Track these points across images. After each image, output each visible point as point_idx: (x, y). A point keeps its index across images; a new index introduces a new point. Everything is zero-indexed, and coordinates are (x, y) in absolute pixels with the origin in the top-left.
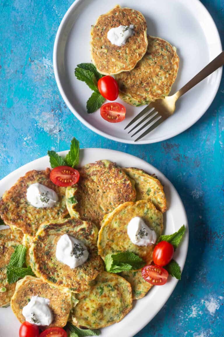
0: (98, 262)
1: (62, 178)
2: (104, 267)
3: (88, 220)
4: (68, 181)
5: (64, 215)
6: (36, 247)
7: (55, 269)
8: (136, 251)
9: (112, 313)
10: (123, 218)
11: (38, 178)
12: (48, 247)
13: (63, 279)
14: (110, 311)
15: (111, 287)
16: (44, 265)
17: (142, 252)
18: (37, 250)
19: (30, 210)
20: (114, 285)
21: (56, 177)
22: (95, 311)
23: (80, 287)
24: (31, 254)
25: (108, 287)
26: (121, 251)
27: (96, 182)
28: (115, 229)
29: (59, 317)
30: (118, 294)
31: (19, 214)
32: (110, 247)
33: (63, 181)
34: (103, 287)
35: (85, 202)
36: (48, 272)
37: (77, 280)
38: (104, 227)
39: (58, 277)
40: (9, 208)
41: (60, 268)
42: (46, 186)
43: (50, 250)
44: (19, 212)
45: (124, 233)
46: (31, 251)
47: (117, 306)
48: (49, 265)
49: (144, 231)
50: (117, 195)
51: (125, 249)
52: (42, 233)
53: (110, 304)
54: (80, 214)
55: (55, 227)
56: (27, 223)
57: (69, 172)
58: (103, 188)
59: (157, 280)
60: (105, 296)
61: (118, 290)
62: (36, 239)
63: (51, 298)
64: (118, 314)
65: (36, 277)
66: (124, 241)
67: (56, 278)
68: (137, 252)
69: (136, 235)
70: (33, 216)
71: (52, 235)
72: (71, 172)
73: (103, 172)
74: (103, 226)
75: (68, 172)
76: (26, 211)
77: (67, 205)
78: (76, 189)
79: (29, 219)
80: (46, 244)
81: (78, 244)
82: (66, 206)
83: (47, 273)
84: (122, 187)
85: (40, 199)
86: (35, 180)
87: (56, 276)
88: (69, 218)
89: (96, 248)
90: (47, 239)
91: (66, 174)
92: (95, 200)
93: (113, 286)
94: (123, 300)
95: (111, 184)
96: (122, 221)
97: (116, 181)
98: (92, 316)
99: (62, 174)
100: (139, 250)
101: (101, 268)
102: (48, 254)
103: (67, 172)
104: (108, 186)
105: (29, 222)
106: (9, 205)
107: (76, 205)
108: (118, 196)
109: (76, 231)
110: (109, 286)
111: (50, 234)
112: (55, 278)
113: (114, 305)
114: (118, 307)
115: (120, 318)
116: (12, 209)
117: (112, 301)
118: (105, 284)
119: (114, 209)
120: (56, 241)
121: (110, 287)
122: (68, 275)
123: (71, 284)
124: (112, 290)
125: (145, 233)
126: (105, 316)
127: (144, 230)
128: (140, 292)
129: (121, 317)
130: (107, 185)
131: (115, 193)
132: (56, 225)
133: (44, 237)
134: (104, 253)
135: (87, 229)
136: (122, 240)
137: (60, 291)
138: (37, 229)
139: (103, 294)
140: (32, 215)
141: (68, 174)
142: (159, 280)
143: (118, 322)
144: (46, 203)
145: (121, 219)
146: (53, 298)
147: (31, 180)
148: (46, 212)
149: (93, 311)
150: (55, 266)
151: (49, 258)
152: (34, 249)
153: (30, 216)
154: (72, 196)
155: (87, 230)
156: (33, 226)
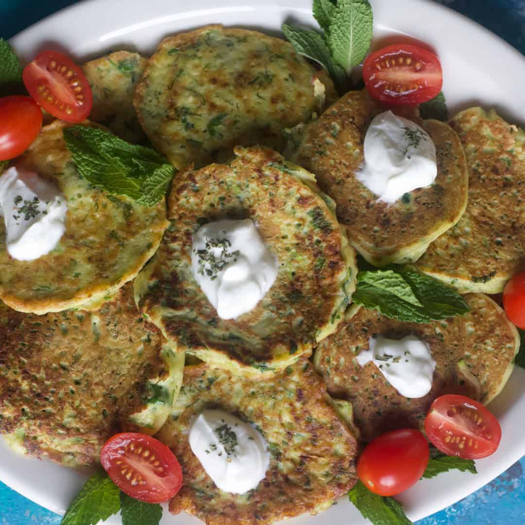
0: (183, 200)
1: (151, 466)
2: (174, 180)
3: (146, 322)
4: (140, 450)
5: (199, 370)
6: (316, 327)
7: (298, 244)
8: (72, 174)
9: (219, 56)
10: (52, 275)
11: (213, 501)
12: (285, 309)
13: (293, 208)
14: (223, 65)
15: (184, 121)
16: (319, 270)
17: (57, 164)
18: (318, 319)
19: (277, 433)
20: (176, 123)
21: (164, 479)
22: (261, 84)
23: (262, 163)
24: (338, 317)
25: (193, 125)
26: (108, 197)
27: (72, 407)
28: (90, 260)
29: (356, 117)
30: (176, 94)
31: (311, 439)
32: (129, 224)
33: (153, 458)
34: (205, 131)
35: (129, 372)
36: (320, 245)
37: (258, 185)
38: (113, 283)
39: (301, 219)
40: (327, 469)
41: (285, 241)
42: (203, 470)
43: (286, 299)
44: (309, 442)
45: (72, 237)
46: (333, 323)
47: (196, 67)
48: (310, 262)
49: (19, 212)
50: (37, 343)
51: (94, 197)
52: (280, 356)
53: (214, 81)
54: (158, 348)
55: (238, 350)
56: (303, 404)
57: (123, 472)
58: (61, 380)
59: (60, 72)
60: (213, 106)
61: (172, 106)
62: (304, 349)
63: (348, 176)
64: (208, 44)
65: (356, 251)
66: (86, 216)
67: (309, 219)
68: (67, 172)
69: (45, 213)
70: (278, 412)
71: (256, 335)
72: (119, 468)
73: (38, 422)
74: (116, 285)
75: (126, 473)
76: (289, 434)
77: (178, 390)
78: (132, 416)
79: (293, 411)
80: (285, 323)
81: (205, 273)
82: (182, 389)
83: (324, 245)
84: (11, 356)
85: (236, 444)
86: (224, 503)
87: (307, 223)
88: (192, 354)
89: (165, 238)
90: (276, 333)
91: (135, 473)
92: (99, 361)
93: (177, 120)
94: (174, 71)
95: (35, 379)
96: (61, 269)
97: (16, 381)
98: (274, 76)
99: (144, 479)
100: (62, 174)
101: (182, 183)
102: (293, 292)
103: (128, 476)
104: (47, 379)
105: (298, 405)
106: (327, 475)
107: (155, 378)
108: (35, 339)
109: (192, 310)
110: (189, 127)
111: (261, 341)
112: (311, 222)
113: (205, 72)
114: (196, 61)
115: (208, 34)
116: (322, 460)
117: (202, 85)
118: (195, 137)
119: (64, 313)
120: (255, 314)
121: (188, 124)
122: (273, 211)
123: (280, 182)
124: (186, 111)
125: (21, 205)
126: (241, 59)
127: (17, 214)
128: (120, 68)
129: (204, 33)
130: (47, 383)
131: (40, 350)
132: (233, 355)
133: (281, 342)
134: (154, 218)
135: (162, 300)
136: (90, 221)
137: (315, 181)
138: (288, 372)
139: (215, 114)
140: (280, 417)
141: (129, 468)
142: (55, 69)
143: (219, 25)
144: (229, 426)
145: (60, 278)
146: (344, 173)
147: (233, 506)
148: (241, 403)
149: (265, 88)
150: (294, 251)
151: (297, 280)
152: (323, 323)
153: (287, 418)
154: (150, 406)
155: (162, 296)
156: (292, 386)
